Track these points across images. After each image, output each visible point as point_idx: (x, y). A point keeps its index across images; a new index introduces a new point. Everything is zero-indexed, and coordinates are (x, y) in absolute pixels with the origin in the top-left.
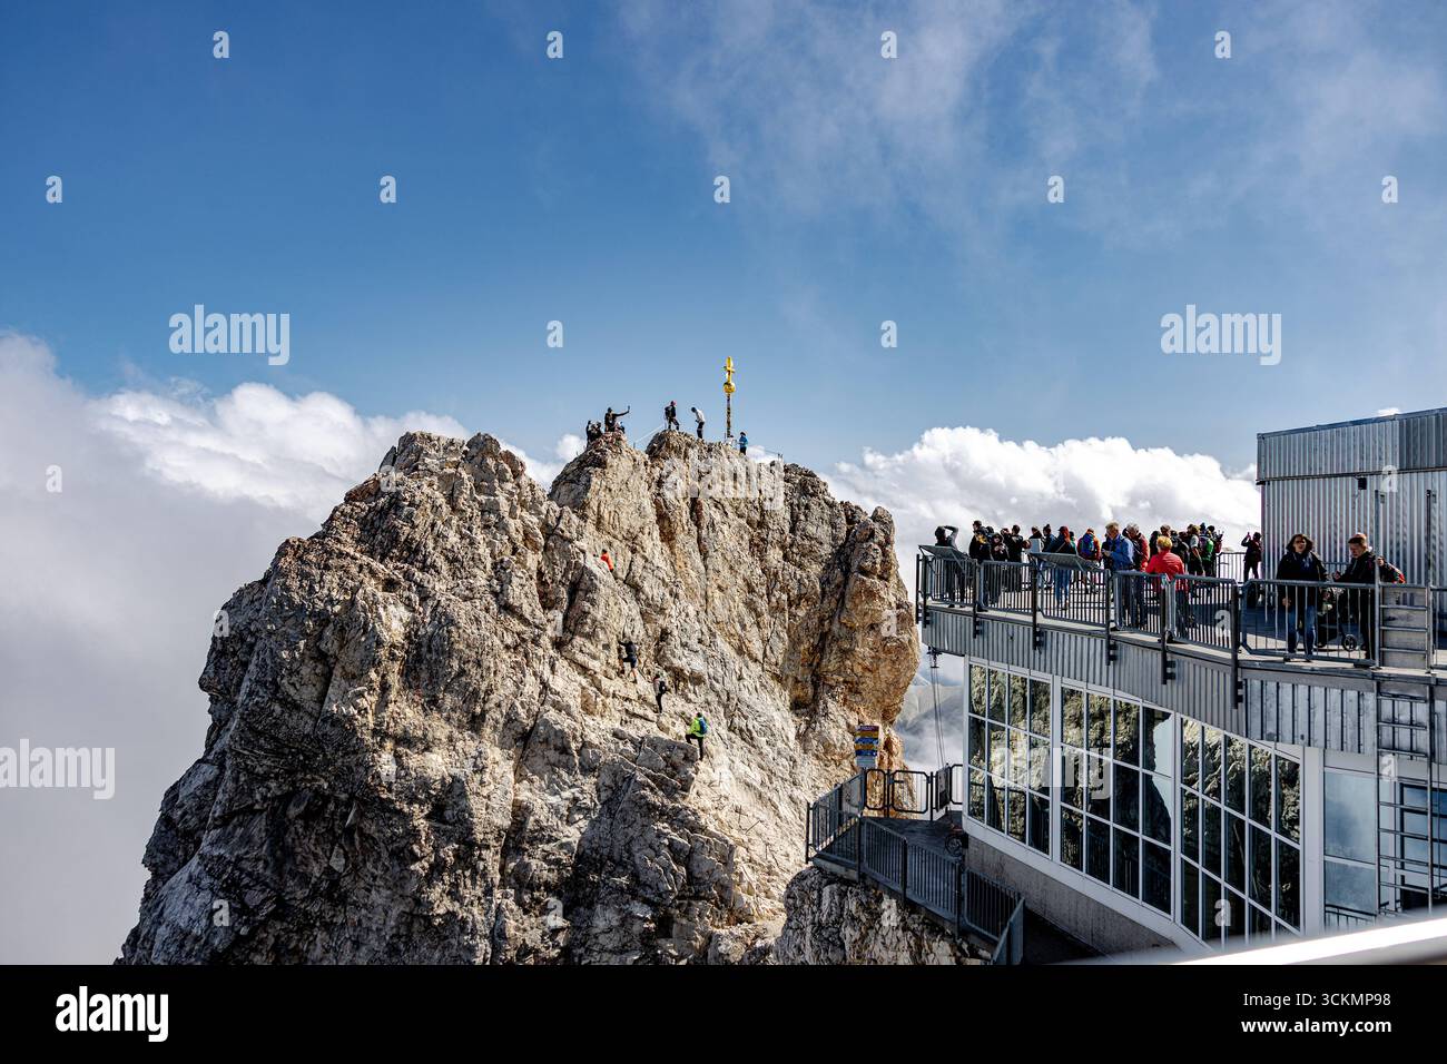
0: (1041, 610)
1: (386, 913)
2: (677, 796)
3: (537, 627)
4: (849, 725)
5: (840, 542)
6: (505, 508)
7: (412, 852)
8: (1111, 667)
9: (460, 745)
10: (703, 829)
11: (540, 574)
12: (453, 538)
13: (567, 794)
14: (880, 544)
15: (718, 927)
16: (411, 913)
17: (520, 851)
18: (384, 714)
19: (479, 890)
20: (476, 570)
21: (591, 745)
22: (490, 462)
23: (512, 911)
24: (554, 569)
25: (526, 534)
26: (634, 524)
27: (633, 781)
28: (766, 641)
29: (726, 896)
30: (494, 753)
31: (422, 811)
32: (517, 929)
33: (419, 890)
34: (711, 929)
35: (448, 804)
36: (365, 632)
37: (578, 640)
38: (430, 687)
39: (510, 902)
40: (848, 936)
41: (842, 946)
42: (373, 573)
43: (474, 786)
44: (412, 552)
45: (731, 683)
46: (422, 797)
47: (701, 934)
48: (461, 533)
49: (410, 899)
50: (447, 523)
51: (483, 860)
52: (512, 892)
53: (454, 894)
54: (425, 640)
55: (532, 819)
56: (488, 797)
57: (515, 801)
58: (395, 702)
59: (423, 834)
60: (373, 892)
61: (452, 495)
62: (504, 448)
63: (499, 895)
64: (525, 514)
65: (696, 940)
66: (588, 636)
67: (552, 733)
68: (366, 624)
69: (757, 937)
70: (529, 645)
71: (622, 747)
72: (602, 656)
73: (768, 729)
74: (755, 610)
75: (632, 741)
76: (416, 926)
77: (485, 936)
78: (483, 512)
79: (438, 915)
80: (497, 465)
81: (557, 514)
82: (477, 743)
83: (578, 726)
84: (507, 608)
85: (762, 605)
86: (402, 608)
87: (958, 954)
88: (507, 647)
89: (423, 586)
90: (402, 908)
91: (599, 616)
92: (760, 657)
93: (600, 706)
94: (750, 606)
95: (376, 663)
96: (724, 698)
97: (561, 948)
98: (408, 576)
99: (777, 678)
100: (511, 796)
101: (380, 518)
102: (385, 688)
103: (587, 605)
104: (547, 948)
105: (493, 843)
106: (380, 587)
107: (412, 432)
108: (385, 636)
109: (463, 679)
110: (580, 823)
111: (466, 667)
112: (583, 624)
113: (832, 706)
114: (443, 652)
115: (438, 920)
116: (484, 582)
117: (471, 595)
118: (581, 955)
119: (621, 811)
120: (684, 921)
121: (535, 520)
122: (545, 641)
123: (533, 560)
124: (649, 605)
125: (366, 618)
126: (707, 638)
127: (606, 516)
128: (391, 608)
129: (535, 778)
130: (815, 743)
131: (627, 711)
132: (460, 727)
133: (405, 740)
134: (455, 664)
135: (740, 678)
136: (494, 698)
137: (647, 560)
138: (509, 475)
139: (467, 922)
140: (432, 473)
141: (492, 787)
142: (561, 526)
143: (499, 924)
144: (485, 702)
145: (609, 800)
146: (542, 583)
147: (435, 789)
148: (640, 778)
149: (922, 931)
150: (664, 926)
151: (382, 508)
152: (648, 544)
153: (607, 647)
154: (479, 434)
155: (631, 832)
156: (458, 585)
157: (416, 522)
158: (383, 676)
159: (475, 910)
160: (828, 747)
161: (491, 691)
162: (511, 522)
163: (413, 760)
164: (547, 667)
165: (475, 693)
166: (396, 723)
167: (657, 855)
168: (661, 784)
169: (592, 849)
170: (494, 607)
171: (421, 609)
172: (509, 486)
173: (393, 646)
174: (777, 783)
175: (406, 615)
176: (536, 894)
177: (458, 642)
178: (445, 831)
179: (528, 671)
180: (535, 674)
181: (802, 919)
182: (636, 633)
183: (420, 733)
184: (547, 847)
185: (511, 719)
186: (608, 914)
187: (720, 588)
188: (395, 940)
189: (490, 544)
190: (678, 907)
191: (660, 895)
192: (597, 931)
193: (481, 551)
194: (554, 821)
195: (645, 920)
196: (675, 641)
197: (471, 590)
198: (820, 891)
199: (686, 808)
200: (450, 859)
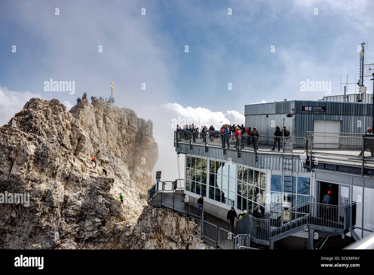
0: (207, 143)
1: (28, 227)
2: (107, 191)
3: (70, 150)
4: (142, 172)
5: (140, 128)
6: (61, 119)
7: (36, 210)
8: (224, 155)
9: (49, 181)
10: (114, 199)
11: (70, 136)
12: (47, 127)
13: (78, 193)
14: (150, 128)
15: (117, 223)
16: (36, 227)
17: (66, 208)
18: (28, 174)
19: (55, 219)
20: (54, 135)
21: (84, 180)
22: (57, 106)
23: (64, 223)
24: (74, 135)
25: (67, 126)
26: (91, 123)
27: (96, 188)
28: (122, 153)
29: (119, 215)
30: (59, 183)
31: (39, 199)
32: (65, 228)
33: (38, 220)
34: (115, 223)
35: (46, 197)
36: (23, 152)
37: (80, 153)
38: (41, 166)
39: (63, 221)
40: (159, 220)
41: (158, 222)
42: (25, 136)
43: (54, 192)
44: (36, 130)
45: (115, 163)
46: (39, 195)
47: (113, 224)
48: (49, 125)
49: (36, 223)
50: (45, 122)
51: (56, 211)
52: (64, 219)
53: (48, 220)
54: (40, 154)
55: (69, 199)
56: (57, 195)
57: (65, 195)
58: (32, 171)
59: (40, 205)
60: (25, 222)
61: (46, 115)
62: (61, 103)
63: (60, 220)
64: (66, 120)
65: (112, 226)
66: (83, 152)
67: (74, 177)
68: (24, 150)
69: (127, 224)
70: (68, 155)
71: (93, 180)
72: (86, 157)
73: (124, 174)
74: (119, 145)
75: (95, 178)
76: (37, 230)
77: (57, 231)
78: (55, 120)
79: (44, 226)
80: (59, 107)
81: (75, 121)
82: (54, 181)
83: (81, 175)
84: (63, 145)
85: (121, 144)
86: (34, 146)
87: (187, 220)
88: (62, 155)
89: (39, 140)
90: (33, 225)
91: (86, 147)
92: (121, 157)
93: (86, 170)
94: (118, 144)
95: (26, 161)
96: (113, 167)
97: (77, 232)
98: (35, 137)
99: (125, 162)
100: (63, 194)
101: (26, 121)
102: (29, 167)
103: (83, 144)
104: (73, 232)
105: (59, 206)
106: (27, 140)
107: (34, 98)
108: (29, 153)
109: (51, 164)
110: (82, 200)
111: (52, 161)
112: (82, 149)
113: (138, 168)
114: (45, 157)
115: (44, 228)
116: (56, 138)
117: (52, 142)
118: (82, 233)
119: (93, 196)
120: (109, 222)
121: (69, 122)
122: (72, 154)
123: (69, 132)
124: (95, 144)
125: (24, 148)
126: (108, 152)
127: (84, 121)
128: (31, 145)
129: (70, 189)
130: (134, 177)
131: (91, 171)
132: (50, 177)
133: (35, 181)
134: (49, 160)
135: (117, 162)
136: (59, 169)
137: (94, 133)
138: (62, 110)
139: (52, 228)
140: (40, 109)
141: (58, 192)
142: (76, 124)
143: (60, 227)
144: (56, 170)
145: (89, 193)
146: (71, 139)
147: (43, 193)
148: (98, 187)
149: (178, 216)
150: (104, 223)
151: (27, 118)
152: (94, 128)
153: (87, 155)
154: (54, 99)
155: (95, 201)
156: (49, 139)
157: (37, 122)
158: (28, 164)
159: (54, 224)
160: (137, 178)
161: (58, 167)
162: (63, 122)
163: (37, 186)
164: (73, 160)
165: (54, 167)
166: (32, 176)
167: (102, 206)
168: (103, 188)
169: (85, 206)
170: (59, 145)
171: (39, 146)
172: (62, 113)
173: (31, 156)
174: (127, 187)
175: (35, 147)
176: (70, 219)
177: (50, 154)
178: (46, 204)
179: (68, 161)
180: (69, 162)
181: (147, 217)
182: (92, 151)
183: (39, 179)
184: (73, 206)
185: (63, 174)
186: (89, 222)
187: (111, 139)
188: (31, 234)
189: (57, 128)
190: (107, 218)
191: (103, 216)
192: (86, 226)
193: (55, 130)
194: (75, 199)
195: (99, 222)
196: (101, 153)
197: (53, 140)
198: (152, 210)
199: (109, 194)
200: (47, 211)
